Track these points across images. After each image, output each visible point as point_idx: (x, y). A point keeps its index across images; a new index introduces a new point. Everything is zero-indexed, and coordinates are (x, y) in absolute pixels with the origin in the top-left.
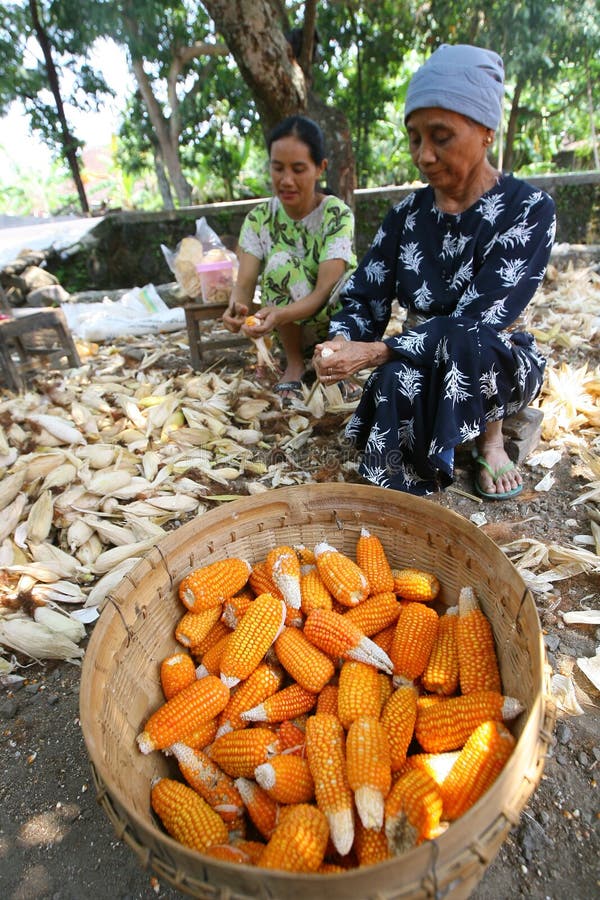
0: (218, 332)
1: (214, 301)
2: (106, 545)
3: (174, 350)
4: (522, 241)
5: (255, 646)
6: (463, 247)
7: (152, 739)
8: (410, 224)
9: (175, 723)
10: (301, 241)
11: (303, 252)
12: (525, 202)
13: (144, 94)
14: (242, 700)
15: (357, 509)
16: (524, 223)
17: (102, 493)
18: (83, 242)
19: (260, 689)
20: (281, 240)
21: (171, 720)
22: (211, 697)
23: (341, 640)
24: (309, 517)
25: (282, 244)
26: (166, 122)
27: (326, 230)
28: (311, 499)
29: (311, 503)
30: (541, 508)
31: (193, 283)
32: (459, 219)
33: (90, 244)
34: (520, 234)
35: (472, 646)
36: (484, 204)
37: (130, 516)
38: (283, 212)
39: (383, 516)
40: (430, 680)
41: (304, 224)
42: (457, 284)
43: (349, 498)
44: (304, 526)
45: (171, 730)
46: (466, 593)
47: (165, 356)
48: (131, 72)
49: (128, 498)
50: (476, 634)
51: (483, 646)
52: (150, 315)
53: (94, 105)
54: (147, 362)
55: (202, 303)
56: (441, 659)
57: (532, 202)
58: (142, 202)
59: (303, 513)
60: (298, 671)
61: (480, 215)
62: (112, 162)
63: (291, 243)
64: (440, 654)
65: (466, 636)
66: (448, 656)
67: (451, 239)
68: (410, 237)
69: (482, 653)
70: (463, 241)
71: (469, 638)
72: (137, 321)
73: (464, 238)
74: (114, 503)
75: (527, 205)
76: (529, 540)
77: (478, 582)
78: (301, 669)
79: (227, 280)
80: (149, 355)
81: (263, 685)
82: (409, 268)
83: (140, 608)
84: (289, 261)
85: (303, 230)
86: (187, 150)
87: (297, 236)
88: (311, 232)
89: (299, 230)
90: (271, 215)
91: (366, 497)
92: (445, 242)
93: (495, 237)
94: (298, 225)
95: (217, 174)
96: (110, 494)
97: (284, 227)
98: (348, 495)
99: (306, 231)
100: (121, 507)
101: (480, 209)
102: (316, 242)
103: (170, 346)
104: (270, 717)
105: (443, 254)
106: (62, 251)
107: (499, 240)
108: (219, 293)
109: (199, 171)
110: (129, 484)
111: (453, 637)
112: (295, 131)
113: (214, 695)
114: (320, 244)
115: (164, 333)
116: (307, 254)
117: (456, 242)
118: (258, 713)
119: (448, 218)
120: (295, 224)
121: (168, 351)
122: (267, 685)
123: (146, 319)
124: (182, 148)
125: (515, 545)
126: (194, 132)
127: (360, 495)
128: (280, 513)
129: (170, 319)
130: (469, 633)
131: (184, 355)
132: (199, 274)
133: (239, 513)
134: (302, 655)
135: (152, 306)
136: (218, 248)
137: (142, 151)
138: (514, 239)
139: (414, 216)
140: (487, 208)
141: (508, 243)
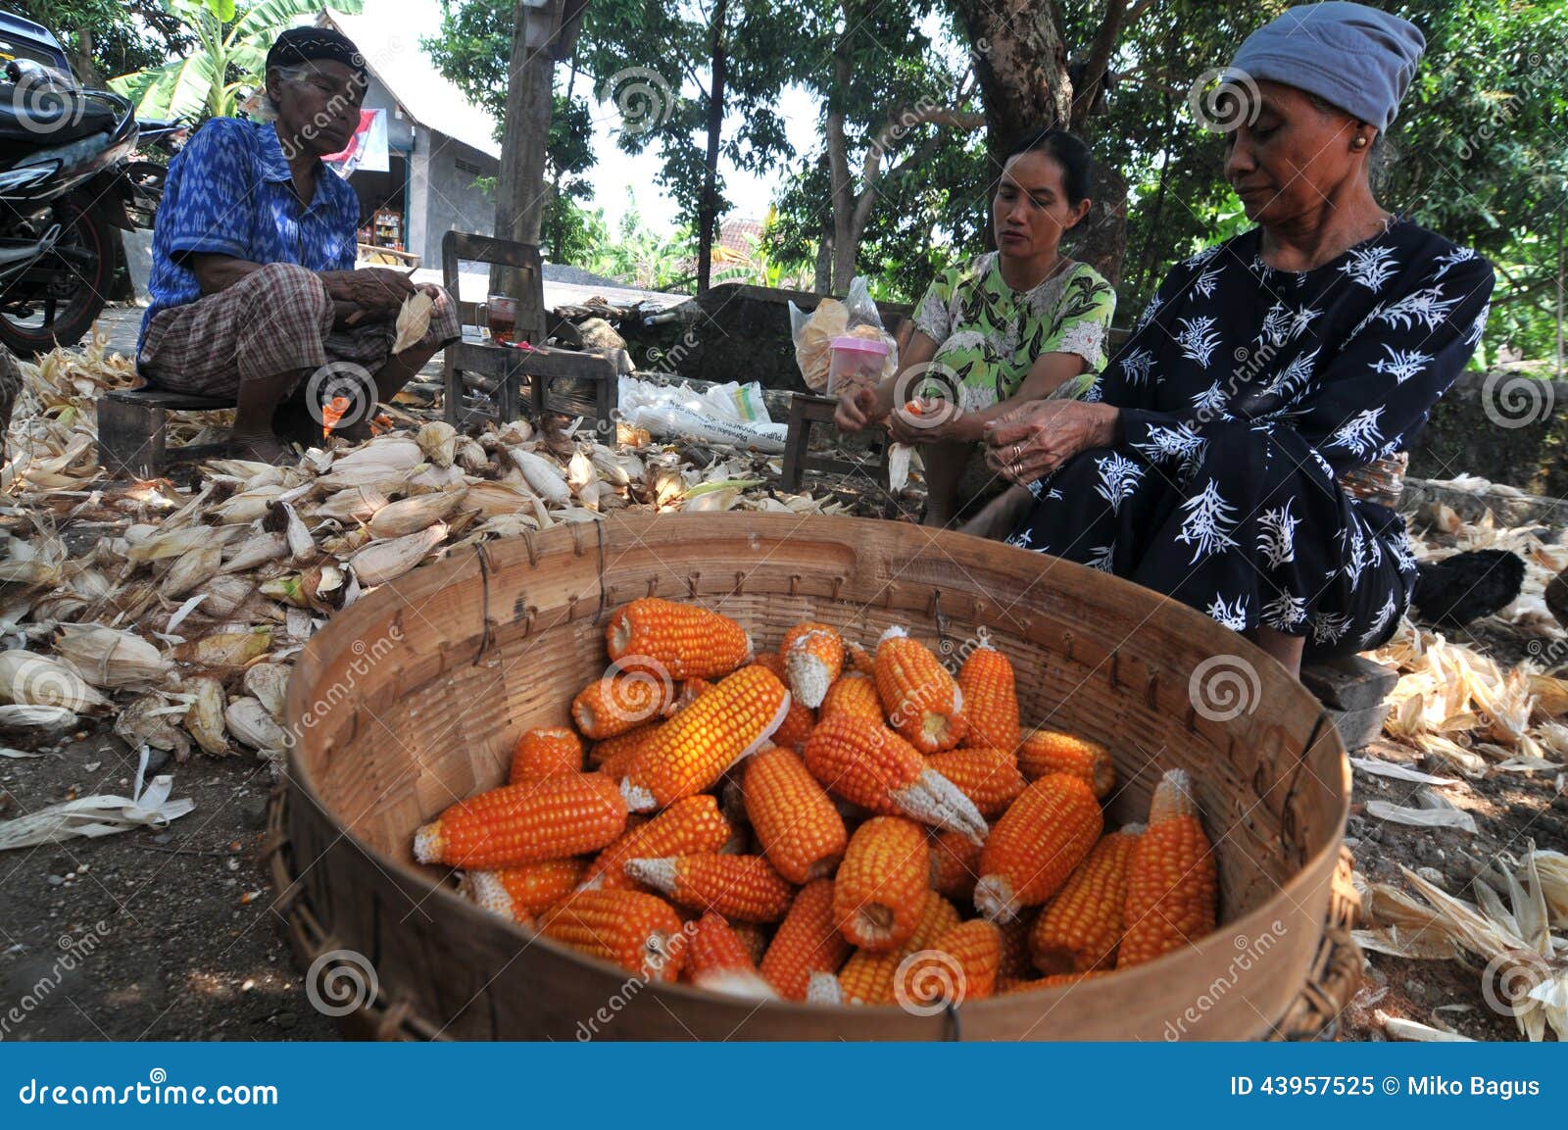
4: (1429, 320)
5: (706, 743)
6: (1303, 326)
7: (442, 835)
8: (1206, 288)
9: (497, 820)
10: (1016, 323)
11: (1015, 342)
12: (1441, 258)
13: (833, 160)
14: (642, 836)
15: (983, 592)
16: (1437, 291)
18: (682, 309)
19: (686, 831)
20: (983, 318)
21: (492, 813)
22: (586, 804)
23: (883, 766)
24: (888, 593)
26: (853, 201)
27: (1064, 309)
28: (901, 552)
29: (899, 562)
31: (819, 366)
32: (1302, 281)
33: (689, 315)
34: (1426, 307)
35: (1162, 882)
36: (1353, 258)
38: (997, 275)
39: (1029, 614)
40: (1047, 936)
41: (1028, 299)
42: (1282, 387)
43: (971, 567)
44: (873, 612)
45: (485, 830)
46: (1173, 781)
48: (822, 129)
50: (1178, 859)
51: (1188, 889)
52: (740, 420)
53: (758, 162)
56: (1084, 901)
57: (1455, 259)
59: (880, 581)
60: (772, 819)
61: (1348, 280)
62: (757, 241)
63: (1000, 325)
64: (1084, 890)
65: (1153, 858)
66: (1101, 900)
67: (1282, 313)
68: (1202, 307)
69: (1184, 902)
70: (1304, 317)
71: (1161, 866)
73: (1306, 312)
75: (1445, 263)
77: (1204, 766)
78: (780, 816)
79: (871, 371)
81: (695, 824)
82: (1191, 356)
83: (526, 605)
84: (978, 347)
85: (1025, 309)
87: (1012, 316)
88: (1038, 312)
89: (1017, 306)
91: (1002, 568)
92: (1270, 318)
93: (1377, 310)
94: (1018, 299)
98: (969, 561)
99: (1029, 310)
101: (1348, 267)
102: (1041, 327)
104: (681, 885)
105: (1260, 338)
106: (647, 314)
107: (1383, 316)
109: (881, 279)
111: (1124, 870)
112: (1047, 143)
113: (594, 803)
114: (1046, 331)
115: (754, 451)
116: (1020, 347)
117: (1291, 319)
118: (659, 868)
119: (1282, 278)
120: (1013, 296)
122: (701, 827)
123: (734, 424)
124: (864, 245)
127: (995, 562)
128: (834, 566)
130: (1162, 855)
132: (832, 352)
133: (760, 539)
134: (791, 792)
135: (749, 413)
136: (873, 324)
137: (806, 237)
138: (1413, 317)
139: (1216, 275)
140: (1361, 266)
141: (1401, 322)
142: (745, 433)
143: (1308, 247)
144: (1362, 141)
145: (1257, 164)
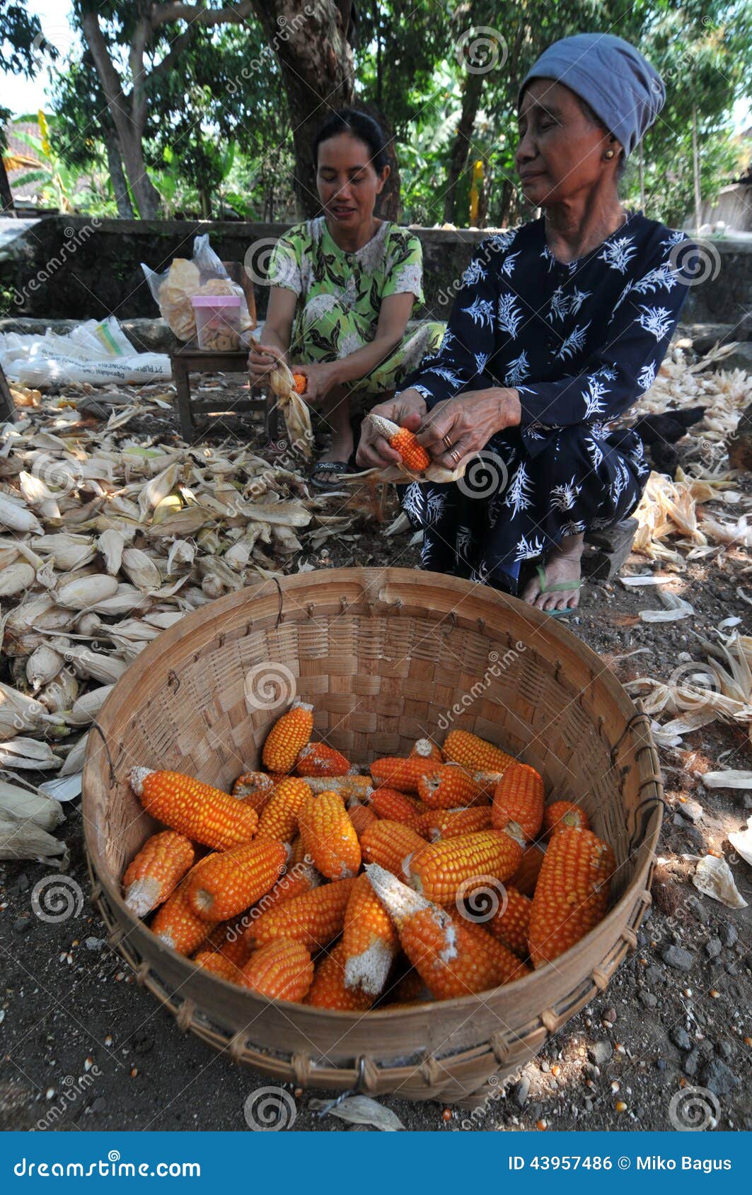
0: (207, 389)
1: (214, 348)
2: (83, 681)
3: (151, 408)
4: (666, 285)
6: (578, 306)
8: (508, 268)
10: (352, 280)
11: (355, 295)
12: (663, 243)
17: (77, 607)
20: (326, 277)
25: (328, 284)
26: (126, 101)
27: (389, 262)
30: (647, 638)
31: (184, 320)
32: (573, 269)
33: (23, 252)
34: (663, 277)
36: (607, 249)
37: (123, 640)
38: (328, 239)
41: (357, 259)
42: (565, 354)
47: (139, 415)
49: (114, 613)
52: (112, 358)
54: (116, 421)
55: (197, 349)
58: (87, 207)
61: (605, 266)
62: (45, 147)
63: (339, 282)
67: (562, 296)
70: (580, 298)
72: (94, 365)
73: (581, 294)
74: (94, 621)
75: (666, 247)
76: (648, 681)
79: (232, 322)
80: (119, 412)
82: (503, 328)
84: (335, 306)
85: (357, 267)
86: (152, 145)
87: (348, 273)
88: (367, 268)
89: (350, 265)
90: (313, 242)
92: (555, 299)
93: (629, 286)
94: (351, 259)
95: (190, 183)
96: (89, 608)
97: (331, 259)
99: (360, 267)
100: (106, 627)
101: (604, 256)
103: (145, 402)
105: (550, 315)
107: (636, 289)
108: (221, 338)
109: (166, 174)
110: (115, 594)
114: (380, 281)
115: (134, 384)
116: (359, 299)
117: (570, 300)
119: (560, 267)
120: (346, 257)
121: (143, 409)
123: (107, 363)
124: (144, 141)
125: (632, 686)
126: (162, 121)
129: (142, 365)
131: (165, 416)
132: (193, 309)
135: (114, 346)
136: (221, 277)
137: (89, 137)
138: (656, 284)
139: (514, 258)
140: (613, 254)
141: (649, 290)
142: (121, 371)
143: (574, 241)
144: (611, 153)
145: (538, 153)
